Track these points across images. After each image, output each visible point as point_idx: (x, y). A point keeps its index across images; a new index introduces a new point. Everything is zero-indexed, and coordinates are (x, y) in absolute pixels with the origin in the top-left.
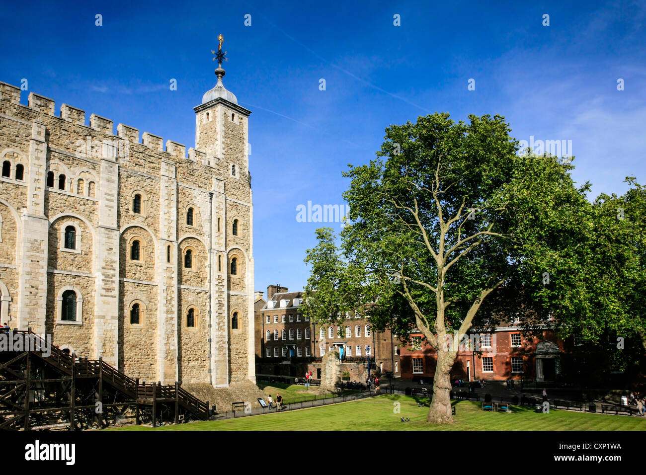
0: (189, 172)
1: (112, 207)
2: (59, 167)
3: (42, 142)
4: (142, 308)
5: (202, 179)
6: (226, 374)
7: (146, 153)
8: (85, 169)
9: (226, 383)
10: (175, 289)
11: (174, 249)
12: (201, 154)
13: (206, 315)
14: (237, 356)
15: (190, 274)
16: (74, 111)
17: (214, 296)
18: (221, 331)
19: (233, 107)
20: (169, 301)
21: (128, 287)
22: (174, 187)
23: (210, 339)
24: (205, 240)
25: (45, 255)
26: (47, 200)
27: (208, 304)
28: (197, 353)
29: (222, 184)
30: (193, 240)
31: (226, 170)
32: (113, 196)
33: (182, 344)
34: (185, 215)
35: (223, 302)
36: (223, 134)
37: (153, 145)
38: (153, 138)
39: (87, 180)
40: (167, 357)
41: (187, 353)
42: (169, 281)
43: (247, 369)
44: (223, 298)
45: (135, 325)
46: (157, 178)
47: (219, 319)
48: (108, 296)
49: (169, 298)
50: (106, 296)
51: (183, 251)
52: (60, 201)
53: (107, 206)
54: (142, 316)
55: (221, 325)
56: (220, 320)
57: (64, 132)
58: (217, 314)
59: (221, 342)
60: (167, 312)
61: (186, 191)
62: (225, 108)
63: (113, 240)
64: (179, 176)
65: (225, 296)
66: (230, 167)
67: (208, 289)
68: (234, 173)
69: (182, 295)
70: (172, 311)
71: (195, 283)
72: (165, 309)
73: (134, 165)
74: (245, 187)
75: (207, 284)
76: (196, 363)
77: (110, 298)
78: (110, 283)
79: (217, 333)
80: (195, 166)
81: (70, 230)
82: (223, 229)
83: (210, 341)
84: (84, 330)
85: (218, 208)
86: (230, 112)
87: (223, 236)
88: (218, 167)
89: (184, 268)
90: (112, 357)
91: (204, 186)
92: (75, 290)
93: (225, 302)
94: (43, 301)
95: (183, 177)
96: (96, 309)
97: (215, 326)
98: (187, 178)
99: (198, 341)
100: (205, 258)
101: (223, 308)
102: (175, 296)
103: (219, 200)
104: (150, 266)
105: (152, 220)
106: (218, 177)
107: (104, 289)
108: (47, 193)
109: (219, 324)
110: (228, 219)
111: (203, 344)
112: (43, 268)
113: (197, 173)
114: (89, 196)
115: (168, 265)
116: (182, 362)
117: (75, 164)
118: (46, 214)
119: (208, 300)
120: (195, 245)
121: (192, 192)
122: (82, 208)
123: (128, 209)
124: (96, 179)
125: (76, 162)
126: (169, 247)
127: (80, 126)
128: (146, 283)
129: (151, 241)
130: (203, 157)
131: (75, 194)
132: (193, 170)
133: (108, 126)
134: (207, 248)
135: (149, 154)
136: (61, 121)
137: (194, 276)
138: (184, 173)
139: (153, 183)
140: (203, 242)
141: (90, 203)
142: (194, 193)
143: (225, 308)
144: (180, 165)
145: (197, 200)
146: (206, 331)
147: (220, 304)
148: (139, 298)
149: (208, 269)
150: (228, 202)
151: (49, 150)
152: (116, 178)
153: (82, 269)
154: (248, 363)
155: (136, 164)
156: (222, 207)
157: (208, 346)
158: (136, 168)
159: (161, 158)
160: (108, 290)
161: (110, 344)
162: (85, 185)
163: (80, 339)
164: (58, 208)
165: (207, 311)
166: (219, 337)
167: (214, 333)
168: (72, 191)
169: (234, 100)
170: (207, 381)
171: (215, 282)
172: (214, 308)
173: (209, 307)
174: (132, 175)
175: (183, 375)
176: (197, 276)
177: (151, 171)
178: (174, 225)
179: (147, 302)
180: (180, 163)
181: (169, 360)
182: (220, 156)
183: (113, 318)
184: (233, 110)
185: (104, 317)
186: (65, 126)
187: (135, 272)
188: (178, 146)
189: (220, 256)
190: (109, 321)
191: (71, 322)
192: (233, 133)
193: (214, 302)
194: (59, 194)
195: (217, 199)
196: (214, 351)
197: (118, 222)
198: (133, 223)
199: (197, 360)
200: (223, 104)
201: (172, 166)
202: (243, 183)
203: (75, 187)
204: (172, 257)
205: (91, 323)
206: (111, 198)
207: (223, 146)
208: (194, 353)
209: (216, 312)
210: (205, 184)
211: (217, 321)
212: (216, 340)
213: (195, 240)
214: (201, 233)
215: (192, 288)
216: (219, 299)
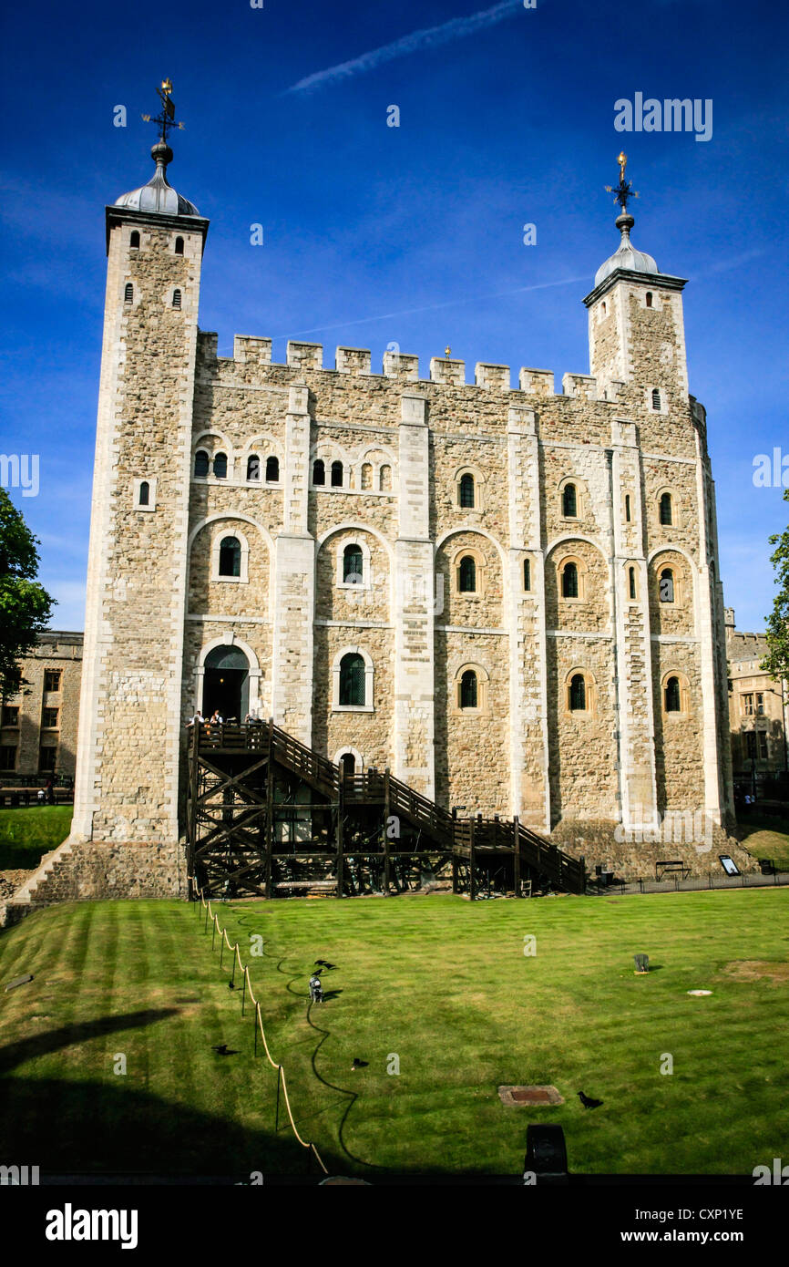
0: (562, 419)
1: (420, 504)
2: (330, 451)
3: (302, 416)
4: (481, 677)
5: (591, 428)
6: (652, 804)
7: (480, 399)
8: (373, 446)
10: (541, 639)
11: (537, 565)
12: (585, 381)
13: (609, 687)
14: (678, 767)
15: (574, 609)
16: (353, 354)
17: (623, 646)
18: (640, 716)
19: (648, 279)
20: (528, 663)
21: (453, 641)
22: (533, 450)
23: (618, 732)
24: (601, 541)
25: (310, 598)
26: (312, 507)
27: (611, 664)
28: (590, 761)
29: (631, 430)
30: (577, 544)
31: (639, 403)
32: (421, 483)
33: (560, 744)
34: (559, 499)
35: (642, 659)
36: (630, 335)
37: (492, 383)
38: (491, 370)
39: (378, 463)
40: (527, 768)
41: (569, 761)
42: (528, 625)
43: (702, 793)
44: (643, 651)
45: (468, 710)
46: (501, 440)
47: (634, 693)
48: (416, 660)
49: (529, 657)
50: (411, 660)
51: (557, 567)
52: (335, 506)
53: (410, 503)
54: (482, 693)
55: (639, 703)
56: (636, 695)
57: (338, 392)
58: (629, 683)
59: (640, 739)
60: (526, 684)
61: (557, 454)
62: (631, 286)
63: (422, 561)
64: (543, 430)
65: (646, 646)
66: (649, 395)
67: (610, 636)
68: (656, 405)
69: (558, 650)
70: (536, 682)
71: (585, 625)
72: (521, 677)
73: (458, 423)
74: (682, 427)
75: (609, 625)
76: (590, 781)
77: (418, 664)
78: (419, 636)
79: (631, 720)
80: (574, 406)
81: (352, 552)
82: (637, 516)
83: (617, 736)
84: (377, 720)
85: (624, 476)
86: (641, 292)
87: (638, 529)
88: (622, 399)
89: (560, 599)
90: (423, 768)
91: (595, 439)
92: (361, 652)
93: (647, 659)
94: (308, 674)
95: (553, 428)
96: (396, 683)
97: (625, 707)
98: (559, 430)
99: (593, 736)
100: (604, 576)
101: (642, 670)
102: (541, 652)
103: (627, 462)
104: (495, 600)
105: (495, 518)
106: (623, 418)
107: (408, 647)
108: (312, 498)
109: (634, 702)
110: (648, 495)
111: (603, 743)
112: (306, 620)
113: (579, 418)
114: (381, 489)
115: (527, 595)
116: (561, 779)
117: (356, 442)
118: (311, 529)
119: (612, 656)
120: (582, 552)
121: (572, 455)
122: (370, 512)
123: (450, 503)
124: (392, 460)
125: (358, 437)
126: (527, 562)
127: (364, 377)
128: (487, 632)
129: (494, 554)
130: (590, 387)
131: (358, 490)
132: (571, 414)
133: (410, 366)
134: (606, 556)
135: (485, 400)
136: (332, 375)
137: (581, 612)
138: (553, 423)
139: (494, 450)
140: (597, 545)
141: (383, 502)
142: (574, 456)
143: (647, 670)
144: (545, 409)
145: (581, 468)
146: (608, 718)
147: (636, 664)
148: (473, 660)
149: (609, 597)
150: (646, 462)
151: (314, 426)
152: (425, 452)
153: (373, 615)
154: (703, 781)
155: (462, 422)
156: (631, 473)
157: (615, 746)
158: (462, 429)
159: (507, 403)
160: (415, 649)
161: (421, 746)
162: (374, 473)
163: (369, 736)
164: (331, 518)
165: (610, 678)
166: (636, 729)
167: (625, 721)
168: (353, 486)
169: (650, 266)
170: (613, 816)
171: (623, 620)
172: (624, 670)
173: (613, 669)
174: (454, 441)
175: (563, 803)
176: (588, 610)
177: (490, 429)
178: (536, 519)
179: (490, 667)
180: (544, 406)
181: (532, 775)
182: (625, 378)
183: (424, 698)
184: (648, 286)
185: (408, 697)
186: (340, 381)
187: (467, 614)
188: (539, 375)
189: (631, 570)
190: (417, 705)
191: (355, 708)
192: (650, 329)
193: (623, 659)
194: (332, 494)
195: (621, 460)
196: (626, 758)
197: (432, 527)
198: (460, 525)
199: (592, 773)
200: (625, 279)
201: (527, 414)
202: (676, 419)
203: (357, 478)
204: (534, 579)
205: (388, 710)
206: (419, 487)
207: (631, 357)
208: (585, 760)
209: (628, 679)
210: (597, 435)
211: (630, 696)
212: (630, 734)
213: (581, 543)
214: (593, 528)
215: (578, 635)
216: (633, 654)
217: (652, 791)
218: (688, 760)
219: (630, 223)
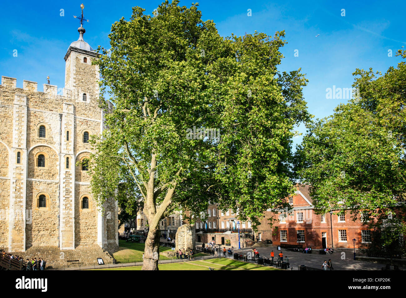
0: (41, 101)
5: (53, 105)
6: (72, 240)
9: (72, 247)
10: (24, 181)
11: (24, 154)
12: (52, 88)
13: (57, 200)
14: (86, 228)
15: (42, 171)
17: (62, 185)
18: (68, 210)
19: (85, 52)
22: (25, 111)
23: (59, 216)
24: (55, 148)
27: (58, 191)
28: (46, 225)
29: (71, 107)
30: (45, 148)
31: (76, 98)
34: (37, 131)
35: (71, 190)
36: (75, 72)
37: (8, 84)
38: (8, 79)
40: (15, 228)
41: (37, 226)
42: (18, 176)
43: (96, 237)
44: (71, 187)
46: (10, 107)
47: (66, 202)
49: (18, 188)
51: (35, 156)
55: (69, 206)
56: (67, 203)
58: (64, 198)
59: (68, 218)
61: (37, 114)
62: (77, 54)
64: (31, 104)
65: (73, 185)
66: (81, 95)
67: (57, 181)
68: (85, 99)
69: (34, 186)
70: (21, 197)
71: (47, 177)
74: (95, 108)
75: (58, 177)
76: (46, 233)
79: (64, 211)
80: (46, 97)
82: (72, 139)
85: (67, 124)
86: (82, 57)
87: (72, 144)
88: (69, 96)
89: (36, 167)
91: (55, 110)
93: (73, 190)
95: (36, 104)
97: (62, 207)
98: (39, 105)
99: (48, 217)
100: (56, 160)
101: (70, 194)
102: (24, 186)
103: (69, 119)
104: (4, 166)
105: (6, 135)
106: (69, 103)
109: (66, 205)
110: (78, 131)
111: (53, 219)
113: (48, 101)
115: (18, 165)
116: (33, 232)
119: (58, 189)
120: (47, 151)
121: (43, 115)
126: (19, 153)
128: (0, 178)
129: (5, 149)
130: (55, 90)
132: (45, 99)
134: (58, 153)
135: (4, 91)
137: (45, 172)
138: (36, 102)
139: (7, 110)
140: (54, 148)
142: (45, 115)
143: (73, 194)
144: (32, 96)
145: (48, 119)
146: (55, 210)
147: (68, 192)
149: (58, 167)
150: (77, 120)
154: (97, 233)
156: (70, 123)
157: (58, 220)
159: (14, 93)
165: (57, 196)
166: (66, 215)
167: (62, 211)
169: (87, 47)
170: (56, 245)
171: (63, 176)
172: (63, 194)
173: (58, 193)
175: (33, 240)
176: (49, 172)
177: (6, 102)
178: (24, 137)
180: (32, 95)
181: (18, 230)
182: (71, 88)
184: (85, 55)
188: (31, 84)
189: (68, 158)
192: (84, 71)
193: (62, 190)
195: (66, 118)
196: (61, 224)
199: (47, 230)
200: (74, 51)
201: (23, 98)
202: (93, 105)
204: (22, 159)
207: (74, 81)
208: (44, 225)
209: (64, 197)
210: (56, 108)
211: (64, 203)
212: (64, 216)
213: (47, 147)
214: (52, 142)
215: (43, 180)
216: (66, 188)
217: (73, 236)
218: (91, 225)
219: (83, 31)
